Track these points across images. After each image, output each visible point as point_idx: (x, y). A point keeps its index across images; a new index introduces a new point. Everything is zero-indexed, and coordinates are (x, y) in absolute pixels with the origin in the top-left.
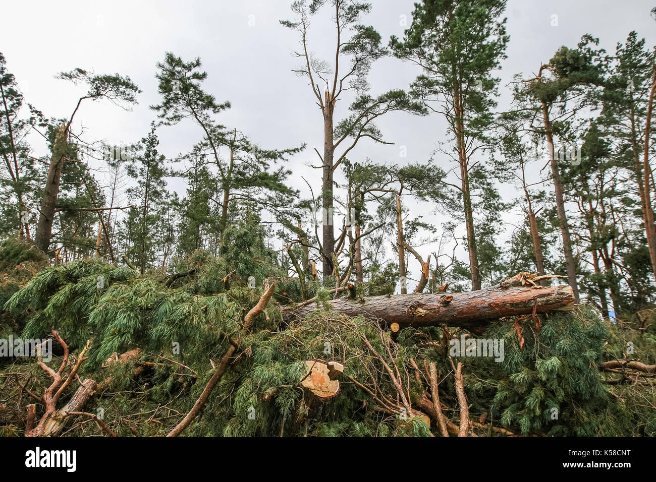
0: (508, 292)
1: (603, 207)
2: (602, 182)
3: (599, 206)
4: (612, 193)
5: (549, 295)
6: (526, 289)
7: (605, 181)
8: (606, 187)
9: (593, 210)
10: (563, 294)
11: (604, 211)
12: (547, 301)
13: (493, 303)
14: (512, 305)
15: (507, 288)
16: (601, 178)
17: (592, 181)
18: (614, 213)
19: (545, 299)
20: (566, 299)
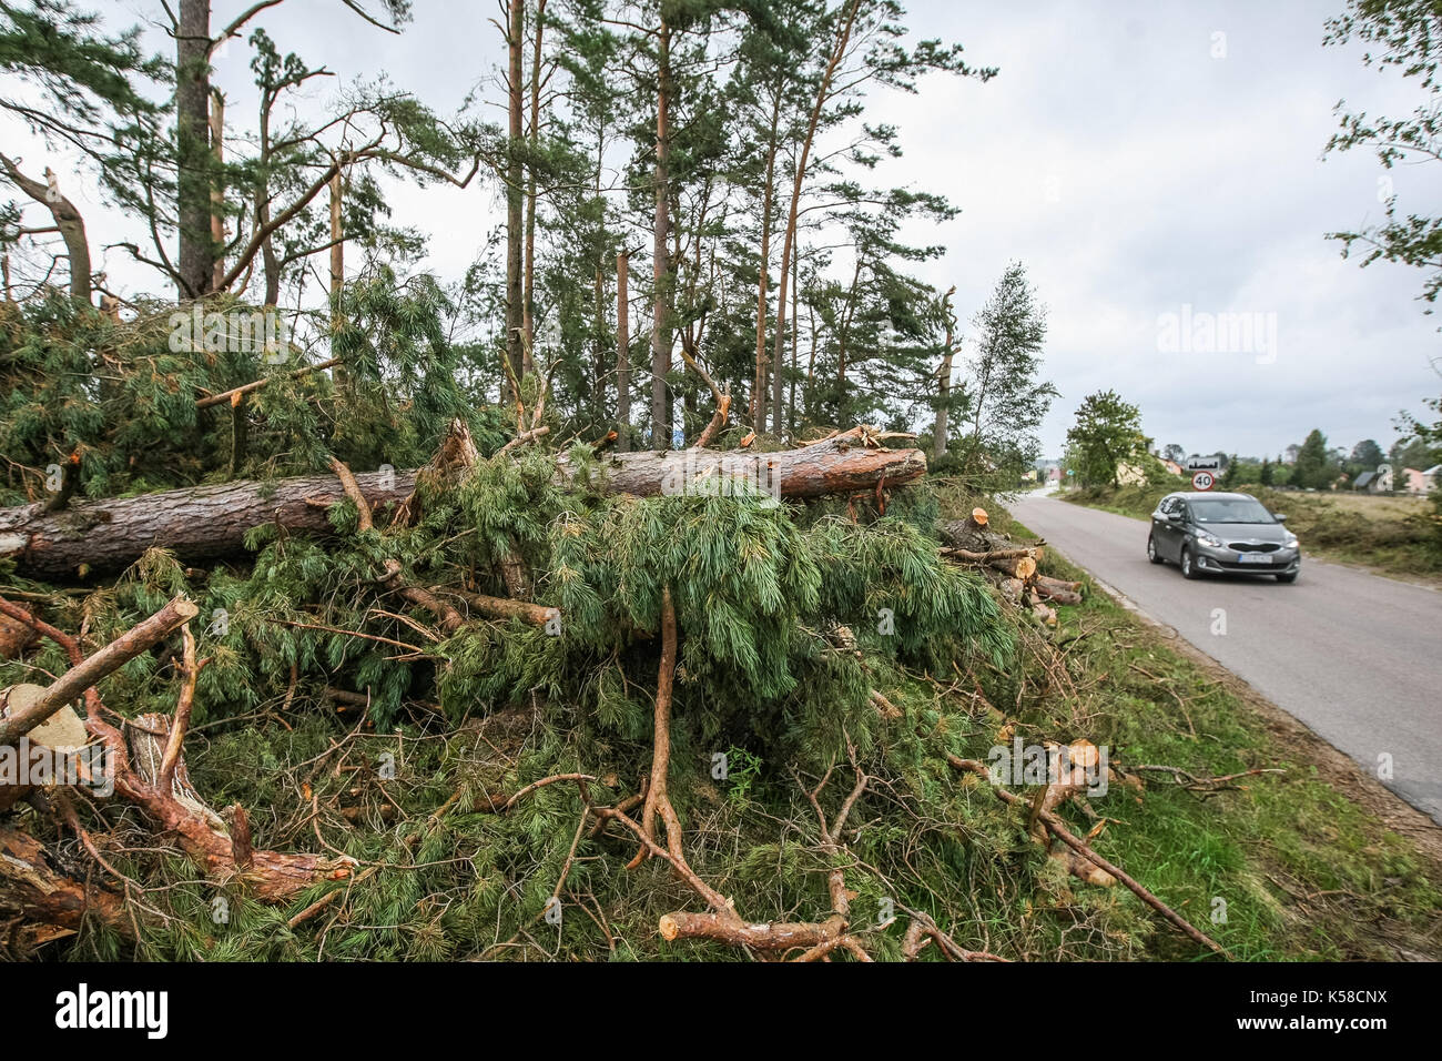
0: (848, 455)
1: (698, 253)
2: (705, 206)
3: (691, 249)
4: (718, 230)
5: (900, 463)
6: (871, 452)
7: (709, 204)
8: (710, 216)
9: (679, 253)
10: (915, 462)
11: (699, 259)
12: (897, 471)
13: (829, 473)
14: (853, 476)
15: (846, 449)
16: (705, 196)
17: (688, 196)
18: (715, 267)
19: (894, 469)
20: (917, 469)
